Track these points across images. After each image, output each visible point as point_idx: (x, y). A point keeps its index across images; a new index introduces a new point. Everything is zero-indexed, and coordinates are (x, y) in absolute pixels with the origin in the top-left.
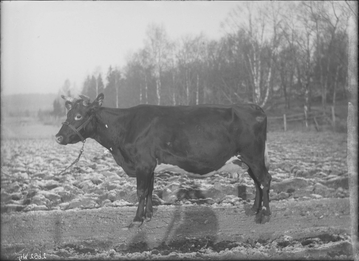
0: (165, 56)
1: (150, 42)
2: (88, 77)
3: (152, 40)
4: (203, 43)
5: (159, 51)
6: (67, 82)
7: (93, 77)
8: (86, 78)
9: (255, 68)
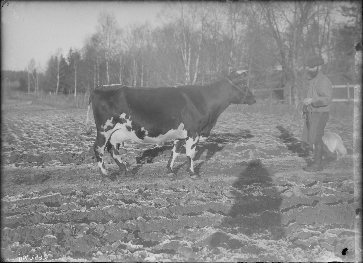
0: (114, 42)
1: (102, 28)
2: (52, 57)
3: (104, 27)
4: (148, 31)
5: (110, 36)
6: (32, 61)
7: (56, 57)
8: (50, 58)
9: (185, 54)
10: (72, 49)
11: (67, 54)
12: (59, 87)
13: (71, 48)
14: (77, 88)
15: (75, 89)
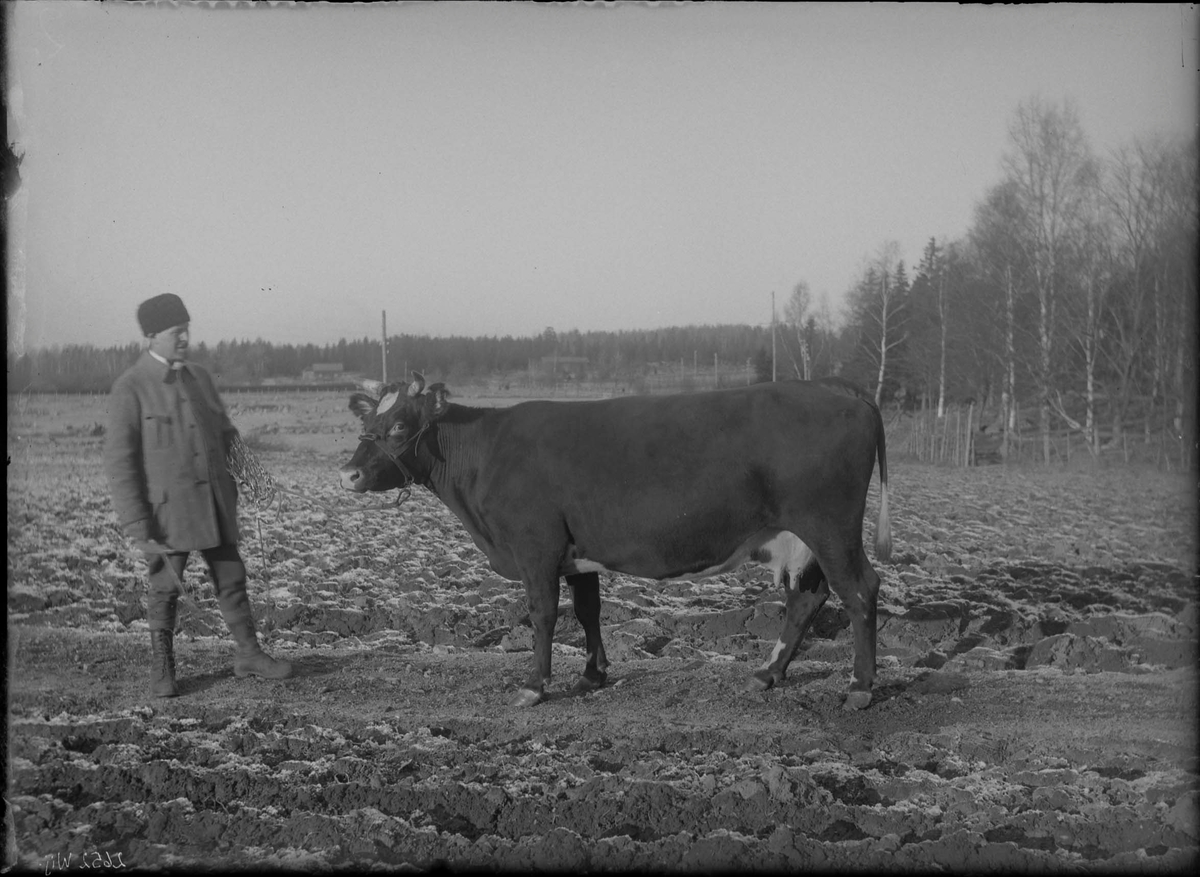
3: (1031, 158)
6: (800, 291)
10: (938, 244)
11: (917, 263)
12: (885, 381)
13: (933, 239)
14: (947, 388)
15: (942, 388)
